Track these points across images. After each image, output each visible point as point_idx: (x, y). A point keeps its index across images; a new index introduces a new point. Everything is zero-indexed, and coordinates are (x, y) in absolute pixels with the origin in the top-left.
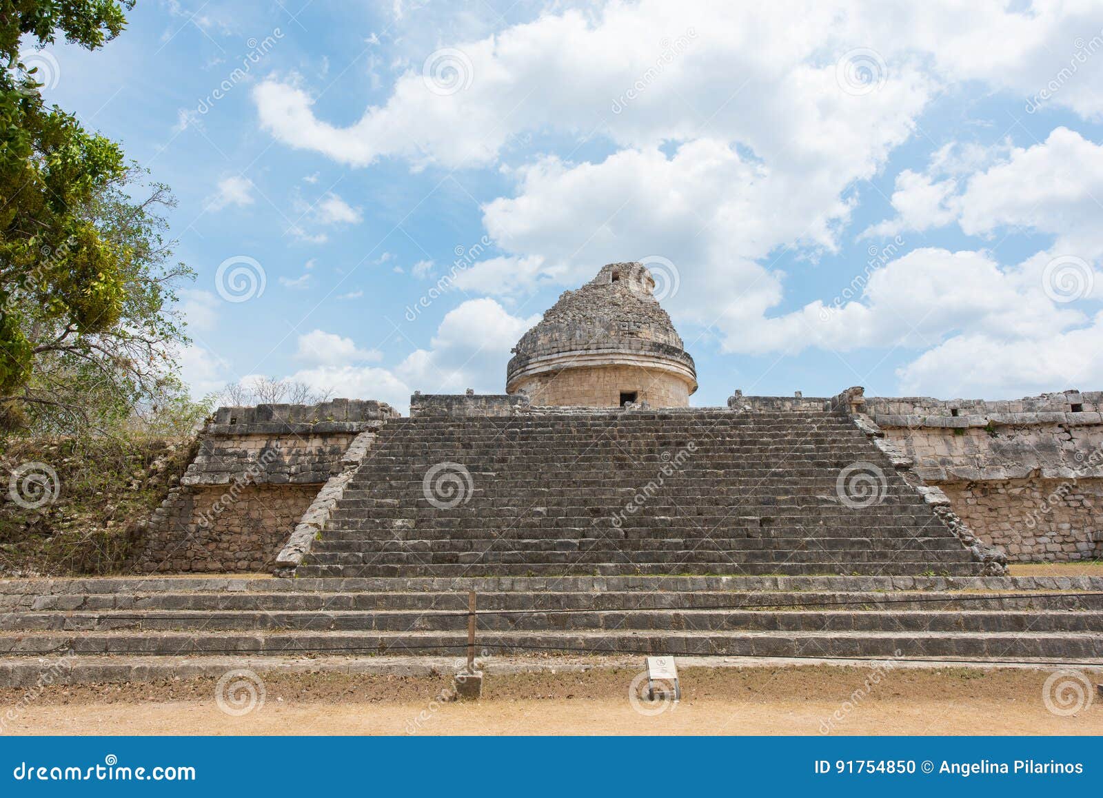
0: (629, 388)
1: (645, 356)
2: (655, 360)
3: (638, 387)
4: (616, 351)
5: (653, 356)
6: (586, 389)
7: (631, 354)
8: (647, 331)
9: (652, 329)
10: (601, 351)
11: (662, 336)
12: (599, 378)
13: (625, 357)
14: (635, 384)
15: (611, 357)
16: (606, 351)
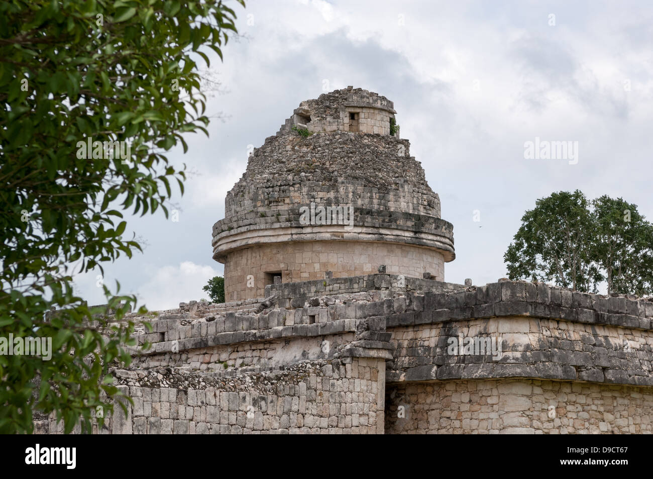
0: (273, 268)
1: (281, 228)
2: (294, 231)
3: (282, 266)
4: (252, 227)
5: (291, 227)
6: (239, 274)
7: (266, 229)
8: (297, 194)
9: (305, 190)
10: (240, 230)
11: (321, 194)
12: (247, 260)
13: (261, 233)
14: (278, 262)
15: (249, 235)
16: (243, 229)
